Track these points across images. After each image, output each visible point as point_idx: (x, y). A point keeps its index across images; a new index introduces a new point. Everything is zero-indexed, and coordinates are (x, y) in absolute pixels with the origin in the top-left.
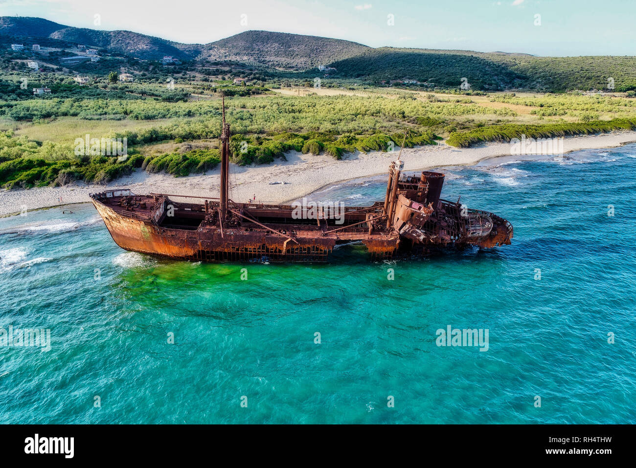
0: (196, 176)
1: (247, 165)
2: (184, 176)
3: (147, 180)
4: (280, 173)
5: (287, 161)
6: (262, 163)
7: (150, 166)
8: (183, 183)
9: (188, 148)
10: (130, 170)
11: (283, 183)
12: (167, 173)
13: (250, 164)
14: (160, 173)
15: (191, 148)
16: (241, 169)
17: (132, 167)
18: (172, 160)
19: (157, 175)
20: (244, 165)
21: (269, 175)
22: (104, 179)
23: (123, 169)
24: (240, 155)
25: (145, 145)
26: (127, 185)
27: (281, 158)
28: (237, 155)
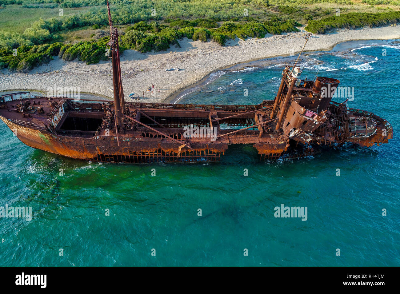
0: (105, 63)
1: (148, 52)
2: (95, 63)
3: (64, 67)
4: (175, 59)
5: (180, 47)
6: (160, 50)
7: (66, 55)
8: (93, 70)
9: (101, 35)
10: (48, 58)
11: (177, 70)
12: (80, 60)
13: (150, 51)
14: (75, 61)
15: (103, 34)
16: (143, 55)
17: (50, 56)
18: (84, 49)
19: (72, 63)
20: (145, 52)
21: (166, 62)
22: (25, 68)
23: (42, 58)
24: (142, 43)
25: (68, 31)
26: (46, 73)
27: (176, 45)
28: (139, 43)
